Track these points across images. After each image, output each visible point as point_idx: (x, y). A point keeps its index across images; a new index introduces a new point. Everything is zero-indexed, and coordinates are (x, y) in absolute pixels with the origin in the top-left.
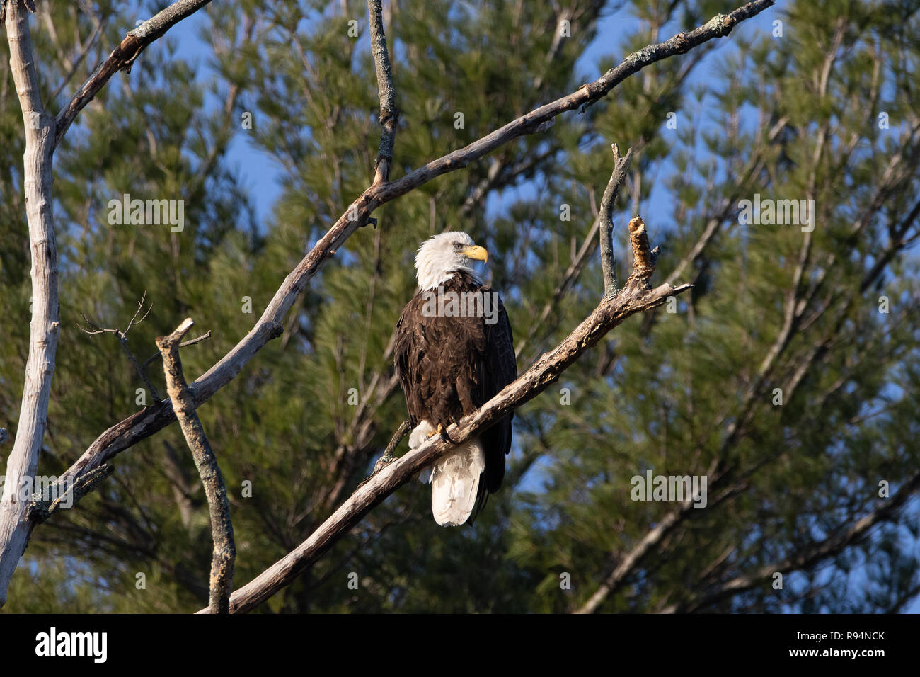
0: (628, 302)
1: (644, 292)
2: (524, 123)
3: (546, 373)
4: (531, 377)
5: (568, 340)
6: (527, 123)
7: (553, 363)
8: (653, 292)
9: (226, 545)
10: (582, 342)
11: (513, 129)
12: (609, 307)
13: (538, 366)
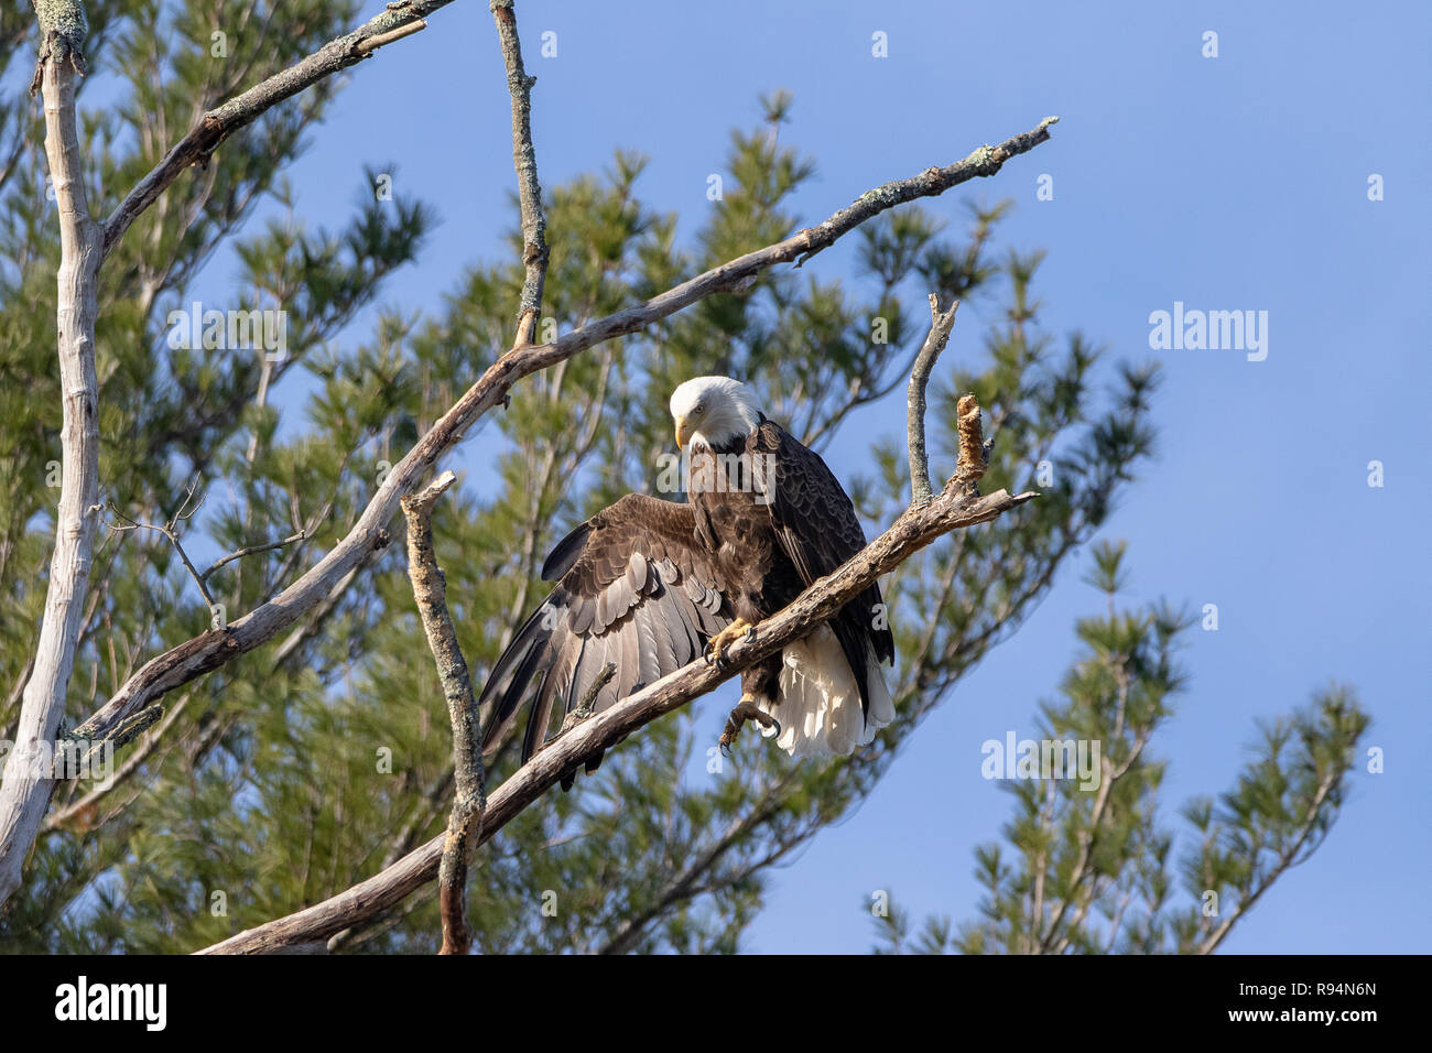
0: (948, 511)
1: (971, 500)
2: (721, 276)
3: (822, 605)
4: (800, 610)
5: (855, 561)
6: (725, 277)
7: (833, 591)
8: (984, 501)
9: (474, 791)
10: (877, 564)
11: (706, 284)
12: (919, 518)
13: (810, 596)
